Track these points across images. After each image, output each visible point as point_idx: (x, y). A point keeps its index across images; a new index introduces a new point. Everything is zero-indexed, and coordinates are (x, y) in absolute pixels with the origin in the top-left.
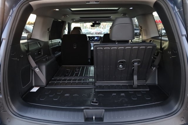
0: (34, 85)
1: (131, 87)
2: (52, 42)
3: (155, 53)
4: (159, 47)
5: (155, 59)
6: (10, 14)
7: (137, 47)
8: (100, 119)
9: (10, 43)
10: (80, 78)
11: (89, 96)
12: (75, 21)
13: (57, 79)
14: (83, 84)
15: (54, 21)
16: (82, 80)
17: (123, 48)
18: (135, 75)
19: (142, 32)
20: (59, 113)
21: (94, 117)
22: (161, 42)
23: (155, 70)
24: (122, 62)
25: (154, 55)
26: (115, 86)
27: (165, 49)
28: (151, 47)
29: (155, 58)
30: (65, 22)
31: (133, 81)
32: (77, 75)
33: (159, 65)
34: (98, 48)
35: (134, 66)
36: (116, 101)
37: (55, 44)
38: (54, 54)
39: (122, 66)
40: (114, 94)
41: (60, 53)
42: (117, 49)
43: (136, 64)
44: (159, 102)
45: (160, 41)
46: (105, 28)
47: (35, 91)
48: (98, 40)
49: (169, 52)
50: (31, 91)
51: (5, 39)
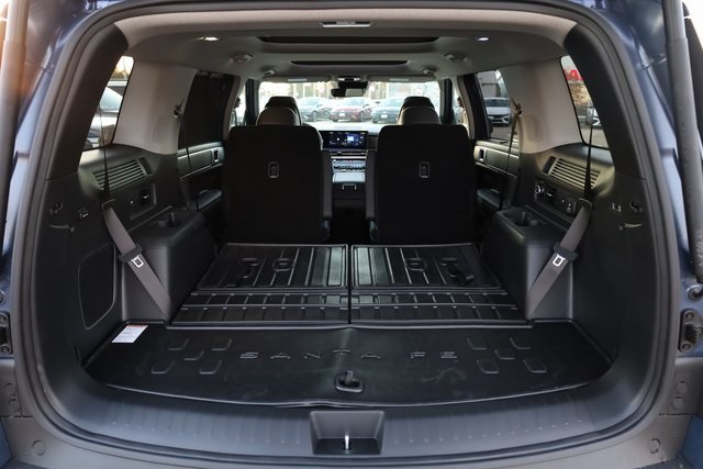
0: (124, 317)
2: (188, 153)
4: (578, 184)
5: (567, 228)
6: (45, 65)
8: (368, 445)
10: (296, 291)
11: (329, 360)
12: (273, 76)
13: (208, 297)
14: (304, 315)
15: (197, 77)
16: (303, 300)
19: (520, 124)
21: (347, 438)
22: (588, 168)
23: (567, 267)
27: (604, 193)
29: (567, 225)
30: (239, 78)
32: (282, 280)
33: (579, 249)
36: (424, 380)
37: (201, 160)
38: (196, 198)
40: (417, 354)
41: (220, 194)
44: (577, 383)
45: (585, 164)
46: (383, 96)
47: (132, 340)
48: (360, 147)
49: (616, 207)
50: (117, 340)
51: (26, 156)
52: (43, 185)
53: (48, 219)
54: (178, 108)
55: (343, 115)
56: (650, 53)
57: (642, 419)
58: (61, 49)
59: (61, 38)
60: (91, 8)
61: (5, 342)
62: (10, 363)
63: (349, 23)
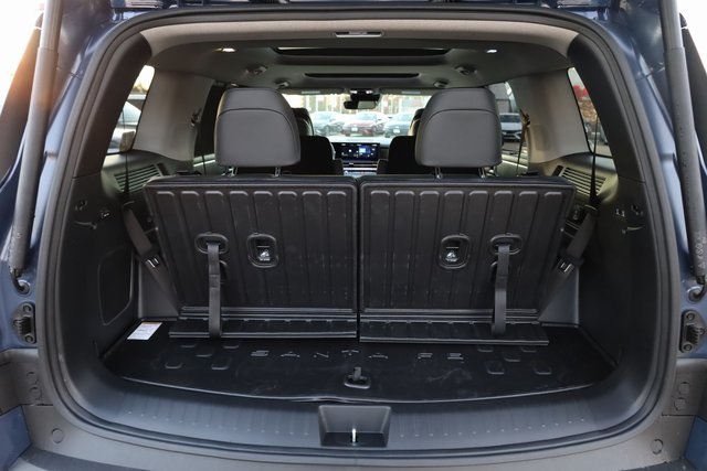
0: (140, 315)
1: (485, 329)
2: (204, 161)
3: (572, 213)
4: (585, 191)
5: (574, 234)
6: (74, 71)
7: (509, 192)
8: (375, 438)
9: (73, 171)
11: (337, 359)
12: (287, 88)
15: (213, 86)
17: (461, 192)
18: (501, 287)
19: (529, 135)
20: (234, 413)
21: (354, 432)
22: (593, 176)
23: (573, 271)
24: (456, 242)
25: (570, 218)
26: (430, 325)
27: (608, 199)
28: (559, 193)
29: (574, 232)
31: (491, 311)
33: (585, 255)
34: (373, 192)
35: (496, 259)
36: (430, 379)
39: (457, 256)
40: (424, 355)
42: (441, 198)
43: (504, 250)
44: (581, 384)
45: (590, 172)
46: (395, 111)
47: (146, 337)
48: (371, 158)
49: (620, 212)
50: (131, 337)
51: (56, 155)
52: (70, 183)
53: (74, 216)
54: (195, 116)
55: (355, 129)
56: (649, 62)
57: (643, 420)
58: (90, 56)
59: (91, 46)
60: (117, 19)
61: (30, 332)
62: (33, 353)
63: (362, 33)
